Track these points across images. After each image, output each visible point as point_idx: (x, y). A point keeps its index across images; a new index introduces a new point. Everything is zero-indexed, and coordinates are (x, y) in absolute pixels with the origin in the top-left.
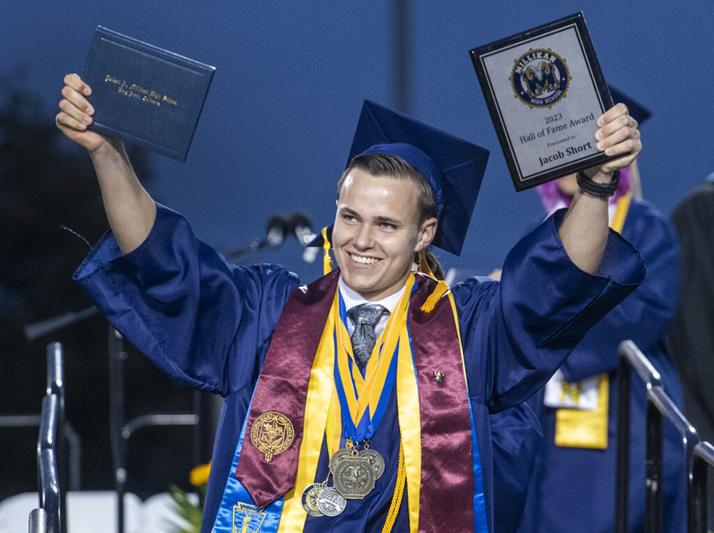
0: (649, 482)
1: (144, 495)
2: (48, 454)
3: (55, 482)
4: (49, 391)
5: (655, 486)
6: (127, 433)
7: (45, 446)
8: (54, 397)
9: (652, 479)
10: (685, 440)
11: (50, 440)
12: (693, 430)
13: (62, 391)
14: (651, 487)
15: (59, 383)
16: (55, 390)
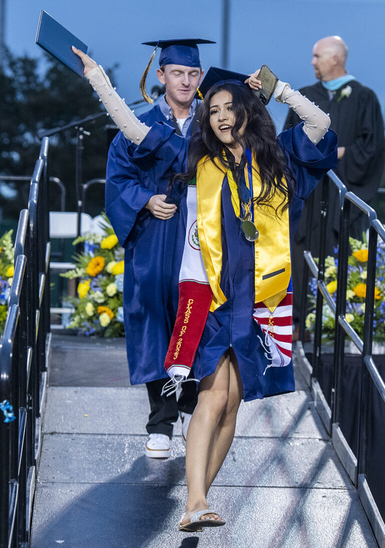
0: (322, 212)
1: (93, 215)
2: (35, 185)
3: (35, 198)
4: (40, 158)
5: (325, 214)
6: (85, 186)
7: (34, 182)
8: (42, 161)
9: (324, 211)
10: (340, 191)
11: (37, 180)
12: (344, 186)
13: (46, 158)
14: (323, 214)
15: (45, 155)
16: (43, 157)
